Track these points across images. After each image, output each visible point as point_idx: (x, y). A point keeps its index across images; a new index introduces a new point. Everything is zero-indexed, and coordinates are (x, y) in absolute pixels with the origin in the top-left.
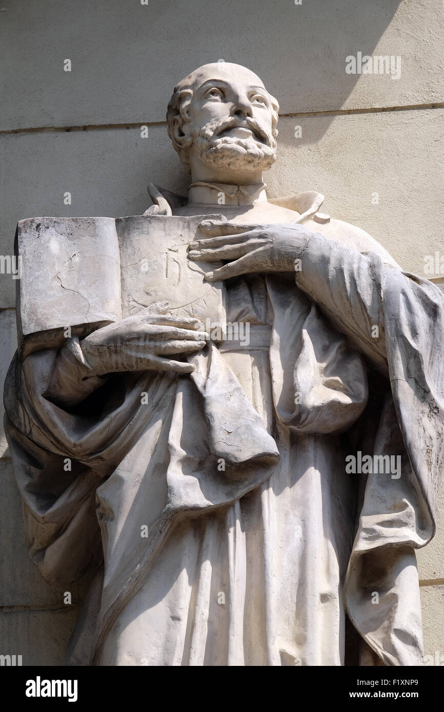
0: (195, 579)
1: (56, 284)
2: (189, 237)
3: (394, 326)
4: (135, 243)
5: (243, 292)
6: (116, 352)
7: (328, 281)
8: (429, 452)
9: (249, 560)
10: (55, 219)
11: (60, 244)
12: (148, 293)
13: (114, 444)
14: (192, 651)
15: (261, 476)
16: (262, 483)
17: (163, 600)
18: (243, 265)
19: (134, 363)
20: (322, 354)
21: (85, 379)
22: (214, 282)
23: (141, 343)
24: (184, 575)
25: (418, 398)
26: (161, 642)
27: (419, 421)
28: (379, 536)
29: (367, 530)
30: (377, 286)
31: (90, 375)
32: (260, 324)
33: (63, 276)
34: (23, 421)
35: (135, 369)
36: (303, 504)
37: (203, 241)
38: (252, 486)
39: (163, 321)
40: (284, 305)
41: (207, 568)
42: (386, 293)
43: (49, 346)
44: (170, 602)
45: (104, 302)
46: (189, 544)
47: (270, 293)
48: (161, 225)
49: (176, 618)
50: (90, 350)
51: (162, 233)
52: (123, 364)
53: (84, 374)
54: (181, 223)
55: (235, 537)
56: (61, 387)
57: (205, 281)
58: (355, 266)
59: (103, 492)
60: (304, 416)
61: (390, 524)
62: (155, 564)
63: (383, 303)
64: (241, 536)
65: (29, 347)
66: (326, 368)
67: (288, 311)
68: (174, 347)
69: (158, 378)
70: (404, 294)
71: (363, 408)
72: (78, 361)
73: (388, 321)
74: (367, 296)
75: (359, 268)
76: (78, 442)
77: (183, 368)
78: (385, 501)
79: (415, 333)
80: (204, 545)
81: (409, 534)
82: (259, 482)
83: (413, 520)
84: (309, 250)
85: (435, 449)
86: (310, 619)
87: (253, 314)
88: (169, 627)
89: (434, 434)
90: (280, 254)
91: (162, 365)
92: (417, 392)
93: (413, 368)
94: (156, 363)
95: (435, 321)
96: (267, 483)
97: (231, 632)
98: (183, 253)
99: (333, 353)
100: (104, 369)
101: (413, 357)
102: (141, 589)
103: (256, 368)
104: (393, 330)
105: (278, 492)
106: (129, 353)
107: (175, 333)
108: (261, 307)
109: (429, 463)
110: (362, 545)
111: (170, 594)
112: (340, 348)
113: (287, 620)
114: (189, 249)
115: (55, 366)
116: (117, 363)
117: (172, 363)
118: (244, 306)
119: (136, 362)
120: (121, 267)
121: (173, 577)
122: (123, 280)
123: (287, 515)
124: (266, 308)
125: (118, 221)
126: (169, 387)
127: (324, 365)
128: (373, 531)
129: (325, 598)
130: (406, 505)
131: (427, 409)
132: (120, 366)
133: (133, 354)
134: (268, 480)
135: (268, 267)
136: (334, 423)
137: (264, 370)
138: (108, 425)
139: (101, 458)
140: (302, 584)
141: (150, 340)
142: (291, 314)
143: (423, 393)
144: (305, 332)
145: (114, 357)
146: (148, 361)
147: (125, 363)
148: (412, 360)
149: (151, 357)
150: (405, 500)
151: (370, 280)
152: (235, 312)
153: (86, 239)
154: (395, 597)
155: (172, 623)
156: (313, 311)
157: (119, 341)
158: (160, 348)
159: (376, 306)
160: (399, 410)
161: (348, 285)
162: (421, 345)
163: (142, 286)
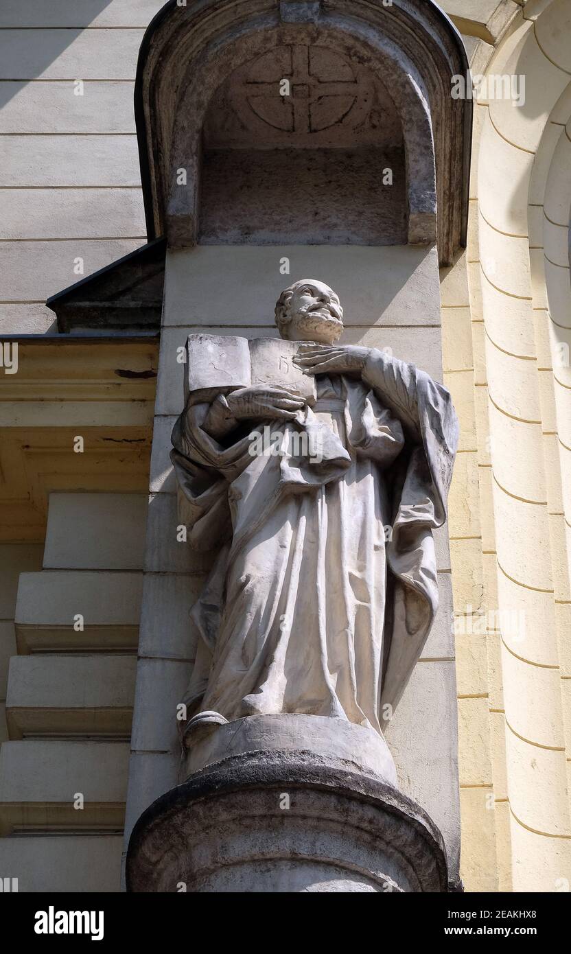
0: (296, 526)
1: (212, 367)
2: (294, 352)
3: (424, 399)
4: (260, 352)
5: (327, 382)
6: (248, 402)
7: (383, 372)
8: (443, 473)
9: (330, 520)
10: (211, 336)
11: (214, 348)
12: (268, 377)
13: (244, 457)
14: (294, 565)
15: (339, 473)
16: (339, 478)
17: (275, 536)
18: (328, 365)
19: (259, 410)
20: (377, 414)
21: (227, 419)
22: (309, 374)
23: (265, 398)
24: (288, 525)
25: (438, 441)
26: (273, 559)
27: (438, 454)
28: (412, 516)
29: (404, 512)
30: (413, 376)
31: (231, 416)
32: (337, 398)
33: (216, 363)
34: (184, 447)
35: (259, 414)
36: (364, 493)
37: (302, 354)
38: (334, 478)
39: (279, 387)
40: (353, 388)
41: (303, 520)
42: (418, 381)
43: (205, 400)
44: (279, 537)
45: (241, 378)
46: (292, 508)
47: (344, 381)
48: (277, 344)
49: (283, 546)
50: (232, 400)
51: (277, 348)
52: (252, 410)
53: (227, 415)
54: (289, 345)
55: (322, 505)
56: (211, 424)
57: (303, 374)
58: (400, 366)
59: (234, 484)
60: (367, 441)
61: (419, 510)
62: (270, 517)
63: (417, 387)
64: (325, 506)
65: (192, 400)
66: (380, 420)
67: (356, 390)
68: (285, 402)
69: (273, 422)
70: (430, 383)
71: (402, 447)
72: (223, 406)
73: (420, 396)
74: (407, 382)
75: (402, 366)
76: (221, 454)
77: (290, 415)
78: (415, 499)
79: (436, 403)
80: (302, 508)
81: (430, 516)
82: (338, 476)
83: (433, 511)
84: (371, 355)
85: (446, 472)
86: (368, 557)
87: (333, 392)
88: (279, 551)
89: (446, 464)
90: (352, 357)
91: (277, 412)
92: (437, 438)
93: (435, 422)
94: (273, 411)
95: (447, 402)
96: (342, 478)
97: (319, 555)
98: (290, 360)
99: (385, 413)
100: (240, 413)
101: (435, 416)
102: (260, 531)
103: (335, 420)
104: (423, 401)
105: (349, 483)
106: (256, 403)
107: (286, 394)
108: (339, 390)
109: (443, 480)
110: (401, 520)
111: (279, 533)
112: (387, 413)
113: (353, 557)
114: (293, 358)
115: (208, 412)
116: (248, 409)
117: (283, 411)
118: (327, 388)
119: (261, 409)
120: (251, 364)
121: (281, 524)
122: (252, 370)
123: (354, 498)
124: (342, 390)
125: (249, 341)
126: (280, 427)
127: (379, 419)
128: (409, 512)
129: (377, 548)
130: (429, 501)
131: (442, 450)
132: (250, 411)
133: (259, 404)
134: (343, 477)
135: (344, 367)
136: (384, 452)
137: (340, 421)
138: (240, 445)
139: (234, 465)
140: (363, 538)
141: (271, 396)
142: (358, 392)
143: (441, 439)
144: (367, 400)
145: (247, 405)
146: (269, 408)
147: (254, 409)
148: (435, 418)
149: (271, 407)
150: (428, 498)
151: (409, 374)
152: (322, 391)
153: (230, 347)
154: (421, 552)
155: (281, 549)
156: (371, 392)
157: (251, 395)
158: (276, 401)
159: (413, 388)
160: (426, 444)
161: (395, 375)
162: (440, 410)
163: (264, 373)
